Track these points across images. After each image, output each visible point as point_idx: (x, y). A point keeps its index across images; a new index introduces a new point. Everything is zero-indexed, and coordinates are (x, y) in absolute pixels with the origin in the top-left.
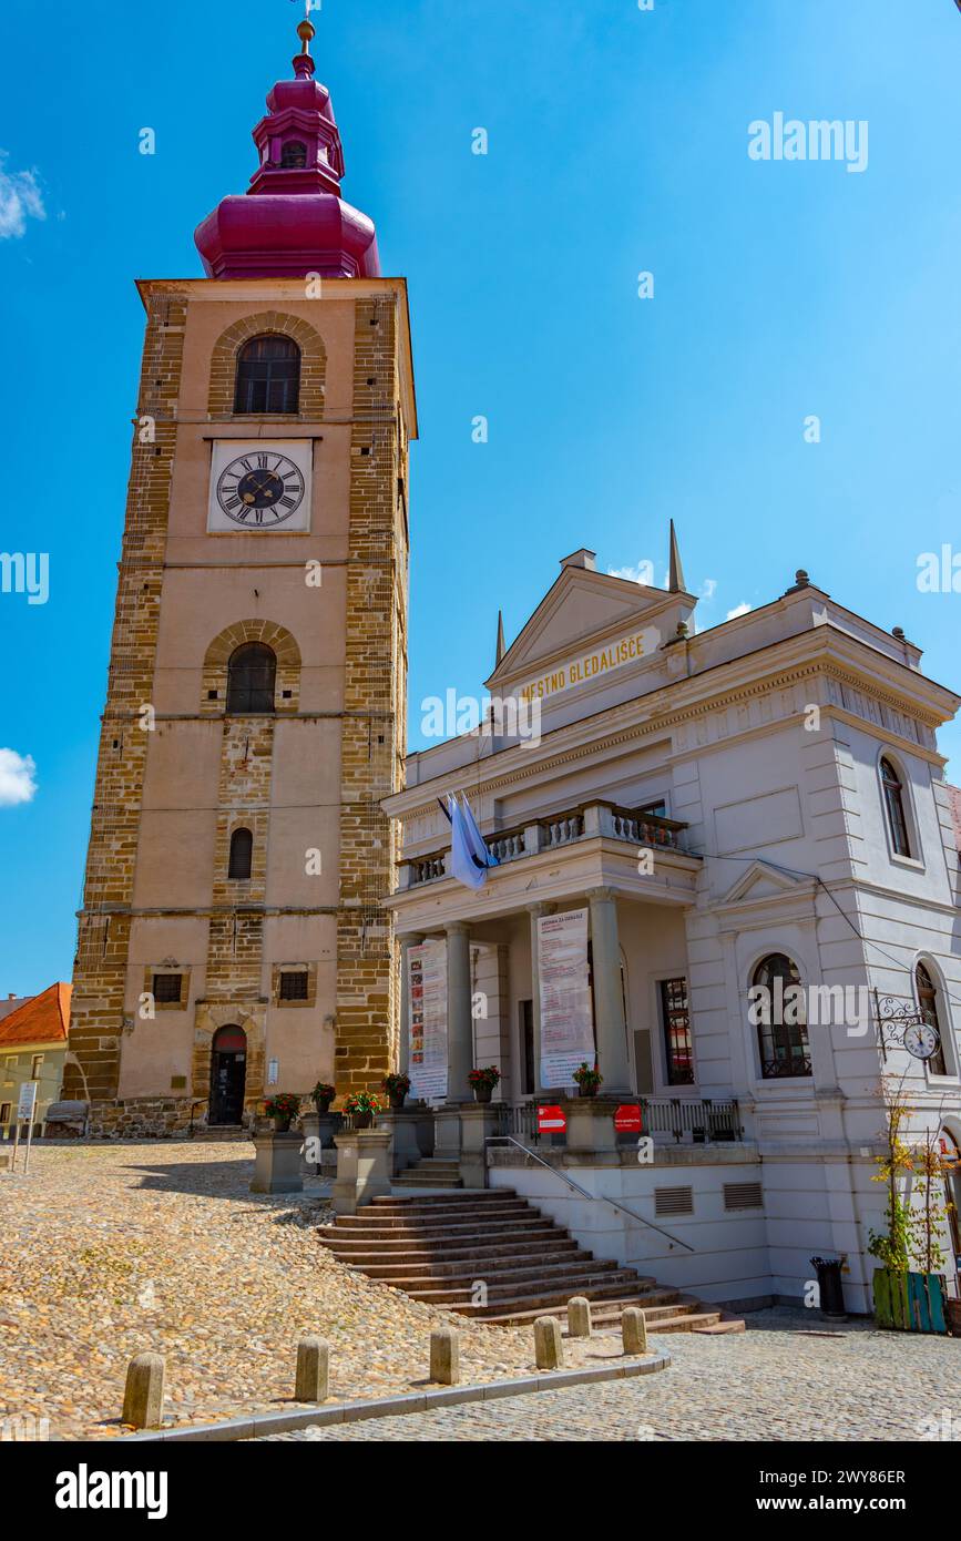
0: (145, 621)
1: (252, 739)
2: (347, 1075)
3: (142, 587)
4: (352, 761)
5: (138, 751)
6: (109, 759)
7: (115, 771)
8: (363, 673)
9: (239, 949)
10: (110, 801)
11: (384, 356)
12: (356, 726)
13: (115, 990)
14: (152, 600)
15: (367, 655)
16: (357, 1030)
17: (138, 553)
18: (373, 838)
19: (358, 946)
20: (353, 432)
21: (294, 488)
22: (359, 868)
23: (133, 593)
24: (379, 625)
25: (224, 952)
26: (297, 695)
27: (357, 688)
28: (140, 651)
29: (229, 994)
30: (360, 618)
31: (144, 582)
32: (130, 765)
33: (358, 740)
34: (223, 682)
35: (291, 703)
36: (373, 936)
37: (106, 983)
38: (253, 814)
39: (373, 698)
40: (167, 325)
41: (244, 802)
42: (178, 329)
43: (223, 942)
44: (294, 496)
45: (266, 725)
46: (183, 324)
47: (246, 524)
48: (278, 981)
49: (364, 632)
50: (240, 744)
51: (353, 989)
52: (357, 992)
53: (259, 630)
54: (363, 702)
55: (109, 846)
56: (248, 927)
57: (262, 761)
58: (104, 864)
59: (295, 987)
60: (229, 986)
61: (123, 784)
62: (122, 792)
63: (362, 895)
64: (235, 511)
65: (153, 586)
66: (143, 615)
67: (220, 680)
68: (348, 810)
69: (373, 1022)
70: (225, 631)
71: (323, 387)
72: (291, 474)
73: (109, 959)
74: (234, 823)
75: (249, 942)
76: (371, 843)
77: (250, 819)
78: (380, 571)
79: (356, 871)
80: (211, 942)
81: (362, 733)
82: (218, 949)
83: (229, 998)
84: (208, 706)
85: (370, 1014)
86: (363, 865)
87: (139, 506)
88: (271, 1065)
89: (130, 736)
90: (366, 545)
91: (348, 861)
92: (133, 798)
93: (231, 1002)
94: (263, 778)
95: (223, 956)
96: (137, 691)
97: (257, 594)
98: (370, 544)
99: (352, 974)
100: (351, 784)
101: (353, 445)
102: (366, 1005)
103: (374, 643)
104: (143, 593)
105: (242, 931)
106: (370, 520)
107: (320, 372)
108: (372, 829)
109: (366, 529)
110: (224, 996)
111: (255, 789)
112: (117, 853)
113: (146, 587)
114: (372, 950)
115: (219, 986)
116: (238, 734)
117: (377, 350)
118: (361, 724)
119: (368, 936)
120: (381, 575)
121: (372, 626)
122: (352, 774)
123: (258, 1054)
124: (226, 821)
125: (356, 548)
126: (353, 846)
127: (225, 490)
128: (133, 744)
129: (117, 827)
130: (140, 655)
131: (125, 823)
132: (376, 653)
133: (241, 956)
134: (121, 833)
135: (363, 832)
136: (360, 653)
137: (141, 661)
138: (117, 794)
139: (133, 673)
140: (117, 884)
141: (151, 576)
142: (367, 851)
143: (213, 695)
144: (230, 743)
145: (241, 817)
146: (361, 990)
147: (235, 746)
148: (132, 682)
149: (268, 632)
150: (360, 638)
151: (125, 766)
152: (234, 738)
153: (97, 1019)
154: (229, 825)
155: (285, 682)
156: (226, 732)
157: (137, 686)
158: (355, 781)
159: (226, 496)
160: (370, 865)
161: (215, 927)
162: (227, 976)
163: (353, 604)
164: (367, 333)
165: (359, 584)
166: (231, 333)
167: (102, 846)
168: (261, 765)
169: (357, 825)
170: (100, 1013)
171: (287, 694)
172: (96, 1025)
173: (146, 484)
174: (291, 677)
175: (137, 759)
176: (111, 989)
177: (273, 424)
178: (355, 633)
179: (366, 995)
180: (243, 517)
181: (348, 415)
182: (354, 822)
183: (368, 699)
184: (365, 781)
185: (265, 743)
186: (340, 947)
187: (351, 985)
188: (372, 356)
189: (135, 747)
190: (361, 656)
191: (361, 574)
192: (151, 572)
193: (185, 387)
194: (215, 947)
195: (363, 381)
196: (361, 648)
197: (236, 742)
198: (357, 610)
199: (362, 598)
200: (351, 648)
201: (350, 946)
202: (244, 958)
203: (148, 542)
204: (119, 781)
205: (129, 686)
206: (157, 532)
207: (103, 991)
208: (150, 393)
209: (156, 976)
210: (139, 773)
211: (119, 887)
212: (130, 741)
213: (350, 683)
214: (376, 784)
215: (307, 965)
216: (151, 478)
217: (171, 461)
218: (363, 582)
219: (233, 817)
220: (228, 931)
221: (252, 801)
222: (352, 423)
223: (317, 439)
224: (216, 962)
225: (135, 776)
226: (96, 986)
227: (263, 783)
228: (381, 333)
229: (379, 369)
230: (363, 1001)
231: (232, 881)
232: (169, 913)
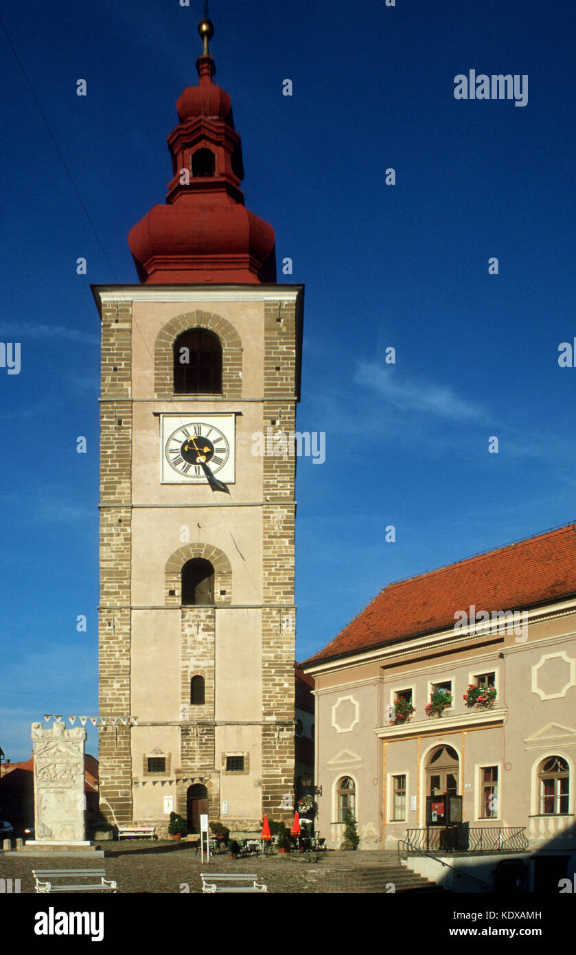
0: (122, 544)
1: (201, 621)
2: (270, 810)
3: (117, 522)
4: (269, 635)
5: (126, 629)
6: (107, 634)
7: (111, 641)
8: (274, 579)
9: (200, 744)
10: (111, 659)
11: (287, 348)
12: (271, 613)
13: (125, 766)
14: (125, 530)
15: (277, 568)
16: (276, 787)
17: (112, 497)
18: (283, 682)
19: (275, 743)
20: (265, 408)
21: (222, 450)
22: (274, 699)
23: (111, 525)
24: (286, 547)
25: (191, 745)
26: (230, 593)
27: (271, 589)
28: (120, 564)
29: (195, 768)
30: (272, 543)
31: (119, 518)
32: (121, 637)
33: (272, 622)
34: (179, 585)
35: (226, 598)
36: (285, 737)
37: (119, 762)
38: (204, 667)
39: (282, 595)
40: (117, 321)
41: (197, 660)
42: (126, 326)
43: (190, 740)
44: (221, 456)
45: (210, 613)
46: (130, 321)
47: (188, 476)
48: (225, 761)
49: (274, 552)
50: (193, 624)
51: (272, 766)
52: (275, 767)
53: (202, 551)
54: (275, 598)
55: (112, 686)
56: (205, 732)
57: (209, 635)
58: (111, 696)
59: (235, 764)
60: (196, 764)
61: (118, 649)
62: (117, 654)
63: (276, 714)
64: (180, 467)
65: (125, 520)
66: (121, 539)
67: (176, 583)
68: (266, 665)
69: (285, 782)
70: (178, 551)
71: (240, 373)
72: (219, 440)
73: (120, 749)
74: (192, 673)
75: (206, 740)
76: (282, 685)
77: (202, 670)
78: (286, 510)
79: (273, 701)
80: (182, 740)
81: (274, 617)
82: (187, 744)
83: (196, 770)
84: (169, 600)
85: (283, 779)
86: (276, 697)
87: (110, 464)
88: (223, 804)
89: (120, 619)
90: (275, 492)
91: (267, 695)
92: (125, 657)
93: (197, 773)
94: (209, 646)
95: (191, 748)
96: (121, 591)
97: (198, 526)
98: (278, 491)
99: (272, 757)
100: (269, 649)
101: (265, 418)
102: (280, 774)
103: (282, 559)
104: (118, 526)
105: (202, 734)
106: (278, 474)
107: (238, 361)
108: (283, 676)
109: (275, 481)
110: (192, 769)
111: (206, 652)
112: (118, 690)
113: (120, 521)
114: (283, 744)
115: (189, 764)
116: (192, 619)
117: (281, 344)
118: (274, 612)
119: (281, 737)
120: (286, 513)
121: (281, 548)
122: (269, 643)
123: (216, 799)
124: (186, 671)
125: (268, 494)
126: (271, 686)
127: (172, 451)
128: (121, 624)
129: (117, 675)
130: (120, 567)
131: (121, 673)
132: (284, 566)
133: (202, 748)
134: (119, 678)
135: (277, 678)
136: (273, 566)
137: (121, 571)
138: (114, 655)
139: (117, 579)
140: (120, 707)
141: (123, 514)
142: (280, 689)
143: (172, 593)
144: (186, 624)
145: (196, 669)
146: (277, 766)
147: (190, 626)
148: (117, 585)
149: (207, 552)
150: (272, 556)
151: (117, 638)
152: (188, 621)
153: (116, 781)
154: (189, 673)
155: (221, 585)
156: (183, 616)
157: (120, 587)
158: (271, 647)
159: (172, 456)
160: (281, 697)
161: (185, 732)
162: (194, 759)
163: (266, 533)
164: (274, 329)
165: (271, 519)
166: (169, 328)
167: (108, 686)
168: (208, 638)
169: (272, 674)
170: (117, 778)
171: (223, 593)
172: (116, 784)
173: (113, 447)
174: (224, 582)
175: (125, 633)
176: (123, 765)
177: (204, 403)
178: (270, 552)
179: (281, 769)
180: (186, 471)
181: (261, 396)
182: (271, 672)
183: (278, 596)
184: (278, 647)
185: (210, 624)
186: (263, 743)
187: (271, 763)
188: (278, 348)
189: (123, 626)
190: (273, 568)
191: (272, 512)
192: (123, 511)
193: (135, 371)
194: (185, 743)
195: (272, 368)
196: (273, 563)
197: (190, 623)
198: (270, 537)
199: (274, 529)
200: (268, 563)
201: (270, 743)
202: (204, 749)
203: (117, 491)
204: (114, 647)
205: (115, 588)
206: (124, 482)
207: (118, 766)
208: (110, 377)
209: (150, 759)
210: (127, 642)
211: (122, 709)
212: (119, 622)
213: (266, 586)
214: (285, 649)
215: (243, 752)
216: (116, 443)
217: (130, 430)
218: (274, 518)
219: (191, 669)
220: (193, 734)
221: (203, 660)
222: (263, 401)
223: (238, 414)
224: (186, 751)
225: (124, 644)
226: (113, 764)
227: (209, 648)
228: (284, 330)
229: (283, 359)
230: (279, 772)
231: (193, 706)
232: (154, 725)
